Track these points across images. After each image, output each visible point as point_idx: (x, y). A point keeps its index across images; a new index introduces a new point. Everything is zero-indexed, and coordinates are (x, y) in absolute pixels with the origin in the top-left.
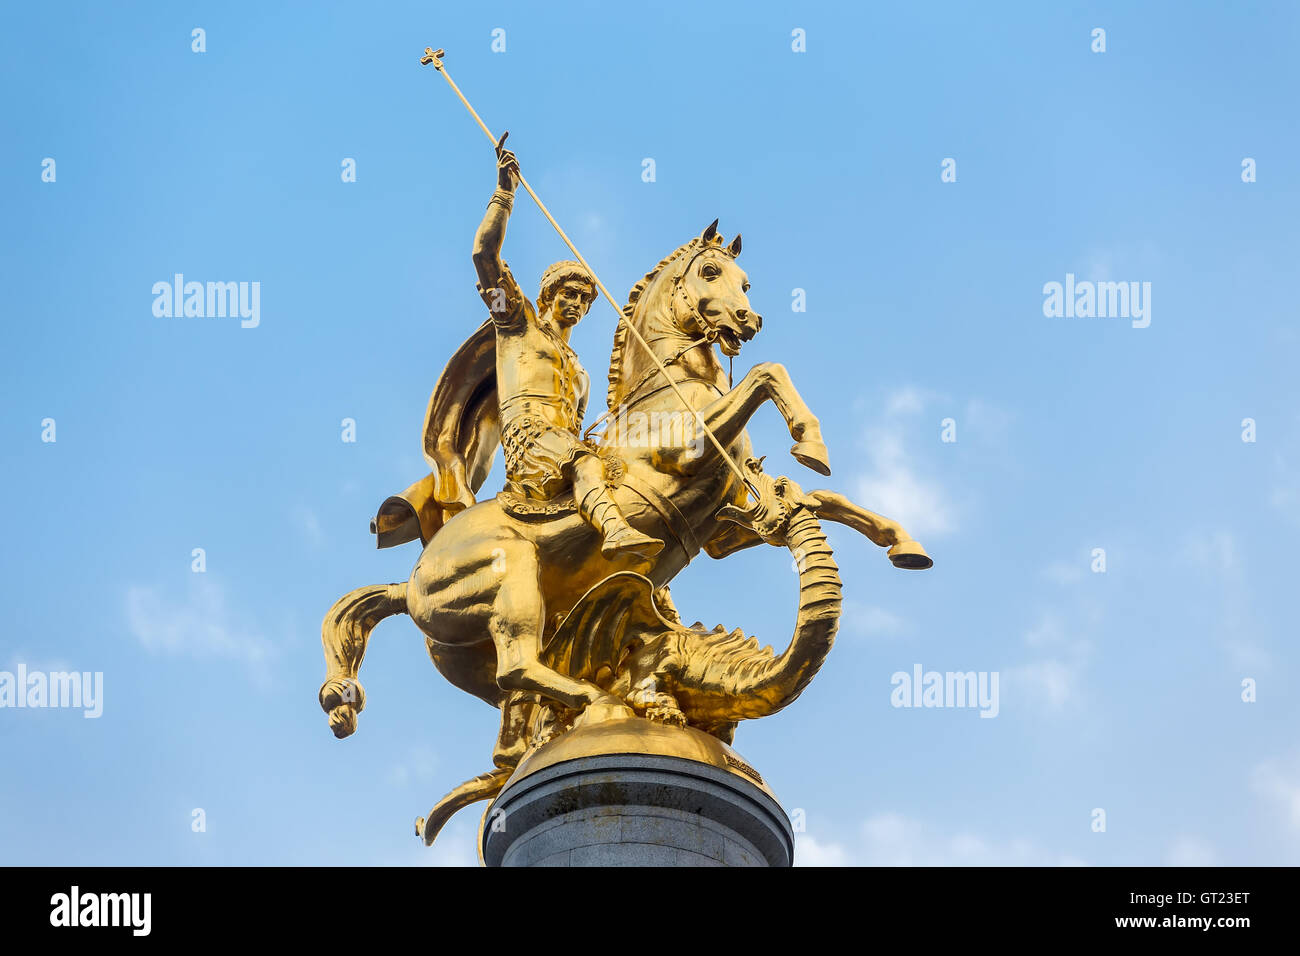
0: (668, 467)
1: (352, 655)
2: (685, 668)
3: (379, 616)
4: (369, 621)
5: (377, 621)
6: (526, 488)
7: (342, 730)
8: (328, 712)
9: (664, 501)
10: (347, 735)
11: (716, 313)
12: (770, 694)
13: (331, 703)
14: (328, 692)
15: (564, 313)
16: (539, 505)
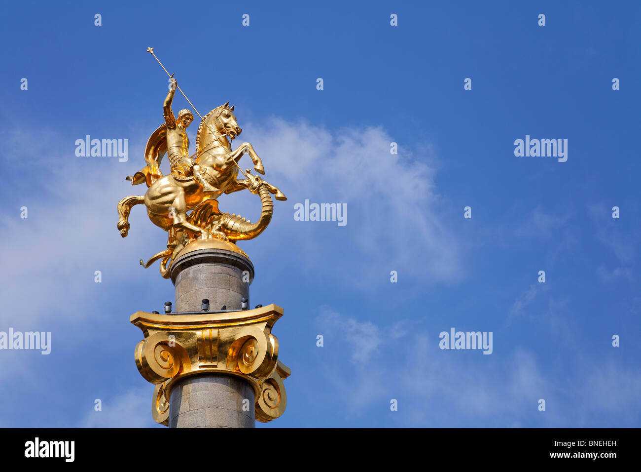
0: (218, 169)
1: (127, 214)
2: (227, 225)
3: (134, 205)
4: (131, 205)
6: (179, 172)
7: (123, 235)
8: (120, 230)
9: (217, 178)
10: (125, 237)
11: (229, 127)
12: (252, 234)
13: (120, 228)
14: (120, 225)
15: (185, 124)
16: (183, 178)
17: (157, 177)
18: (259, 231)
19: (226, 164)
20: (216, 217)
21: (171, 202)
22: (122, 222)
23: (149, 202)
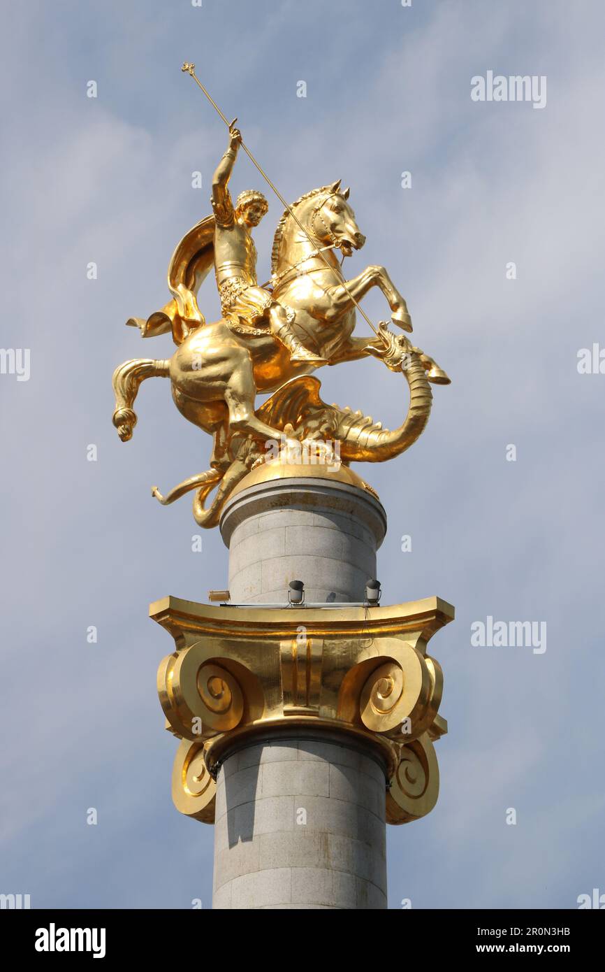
0: (319, 316)
1: (130, 396)
2: (338, 430)
3: (147, 376)
4: (140, 377)
5: (145, 379)
6: (241, 318)
7: (124, 437)
8: (117, 428)
10: (127, 440)
11: (341, 232)
12: (386, 451)
13: (117, 422)
14: (117, 416)
15: (251, 220)
16: (247, 329)
17: (194, 325)
18: (401, 446)
19: (336, 306)
20: (314, 412)
21: (226, 377)
22: (121, 411)
23: (181, 376)
